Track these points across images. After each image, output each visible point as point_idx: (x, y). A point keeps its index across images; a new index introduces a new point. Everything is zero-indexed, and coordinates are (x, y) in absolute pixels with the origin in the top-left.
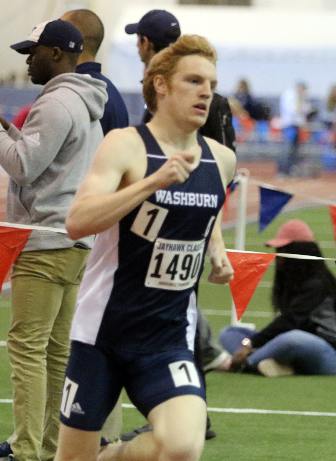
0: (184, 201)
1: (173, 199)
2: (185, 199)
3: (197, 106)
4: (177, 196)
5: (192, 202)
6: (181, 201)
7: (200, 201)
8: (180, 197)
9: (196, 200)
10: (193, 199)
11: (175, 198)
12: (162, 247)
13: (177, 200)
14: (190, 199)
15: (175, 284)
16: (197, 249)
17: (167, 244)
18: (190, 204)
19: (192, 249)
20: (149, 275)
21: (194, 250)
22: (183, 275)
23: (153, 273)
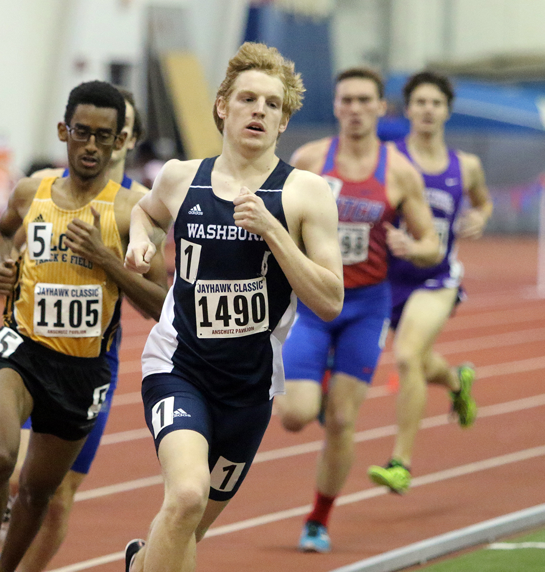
0: (221, 235)
1: (206, 233)
2: (224, 232)
3: (250, 127)
4: (211, 229)
5: (232, 236)
6: (216, 235)
7: (242, 235)
8: (216, 230)
9: (237, 233)
10: (234, 233)
11: (209, 231)
12: (203, 289)
13: (211, 234)
14: (230, 233)
15: (232, 331)
16: (248, 288)
17: (206, 285)
18: (229, 238)
19: (242, 289)
20: (198, 324)
21: (244, 290)
22: (240, 319)
23: (203, 322)
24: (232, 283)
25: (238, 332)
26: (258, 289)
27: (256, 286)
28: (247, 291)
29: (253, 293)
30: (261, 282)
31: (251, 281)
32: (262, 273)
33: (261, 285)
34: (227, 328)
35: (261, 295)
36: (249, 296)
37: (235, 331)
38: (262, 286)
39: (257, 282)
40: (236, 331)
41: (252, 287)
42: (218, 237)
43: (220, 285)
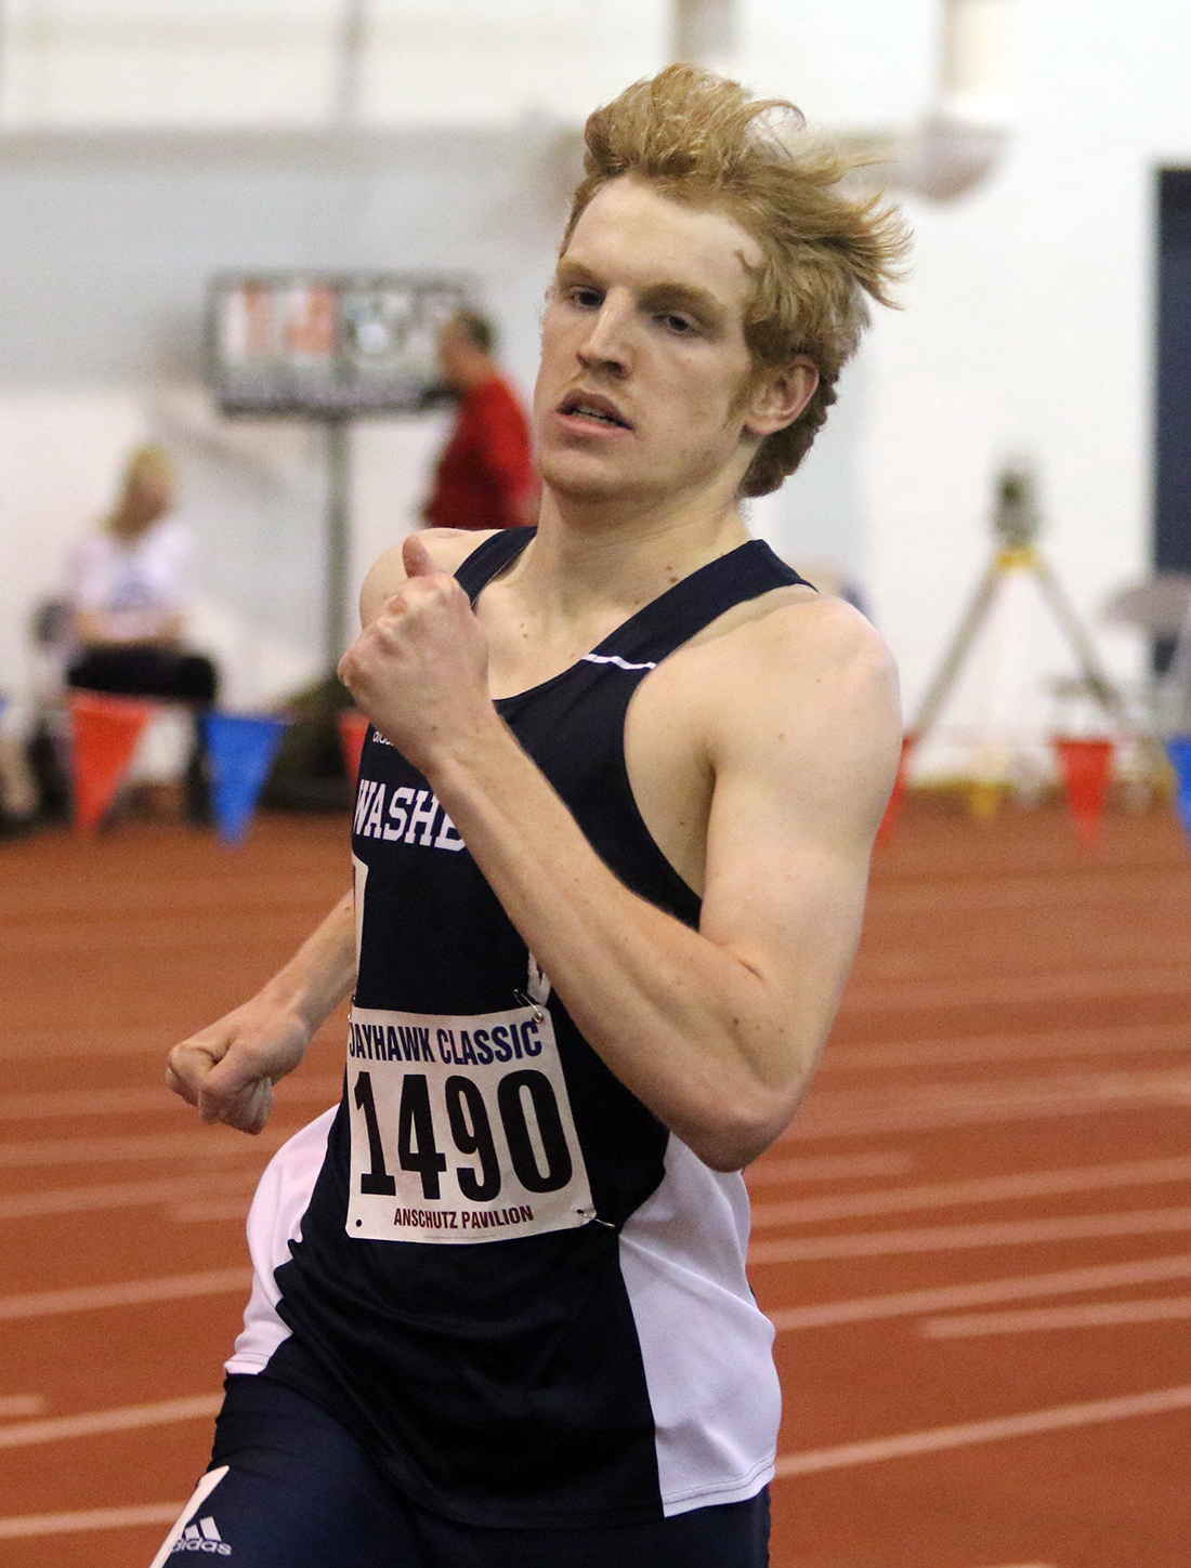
0: (420, 829)
1: (386, 817)
2: (430, 819)
3: (571, 410)
4: (400, 803)
5: (452, 834)
6: (407, 827)
8: (410, 810)
11: (394, 810)
12: (358, 1043)
13: (395, 824)
15: (449, 1218)
16: (477, 1050)
17: (364, 1027)
18: (443, 842)
19: (460, 1055)
20: (355, 1183)
21: (467, 1056)
22: (471, 1171)
23: (370, 1172)
24: (431, 1023)
25: (469, 1224)
26: (519, 1056)
27: (509, 1040)
28: (475, 1063)
29: (501, 1069)
30: (531, 1025)
31: (489, 1022)
32: (531, 993)
33: (533, 1038)
34: (433, 1206)
35: (537, 1081)
36: (487, 1079)
37: (459, 1221)
38: (538, 1045)
39: (513, 1027)
40: (465, 1221)
41: (490, 1044)
42: (410, 838)
43: (400, 1029)
